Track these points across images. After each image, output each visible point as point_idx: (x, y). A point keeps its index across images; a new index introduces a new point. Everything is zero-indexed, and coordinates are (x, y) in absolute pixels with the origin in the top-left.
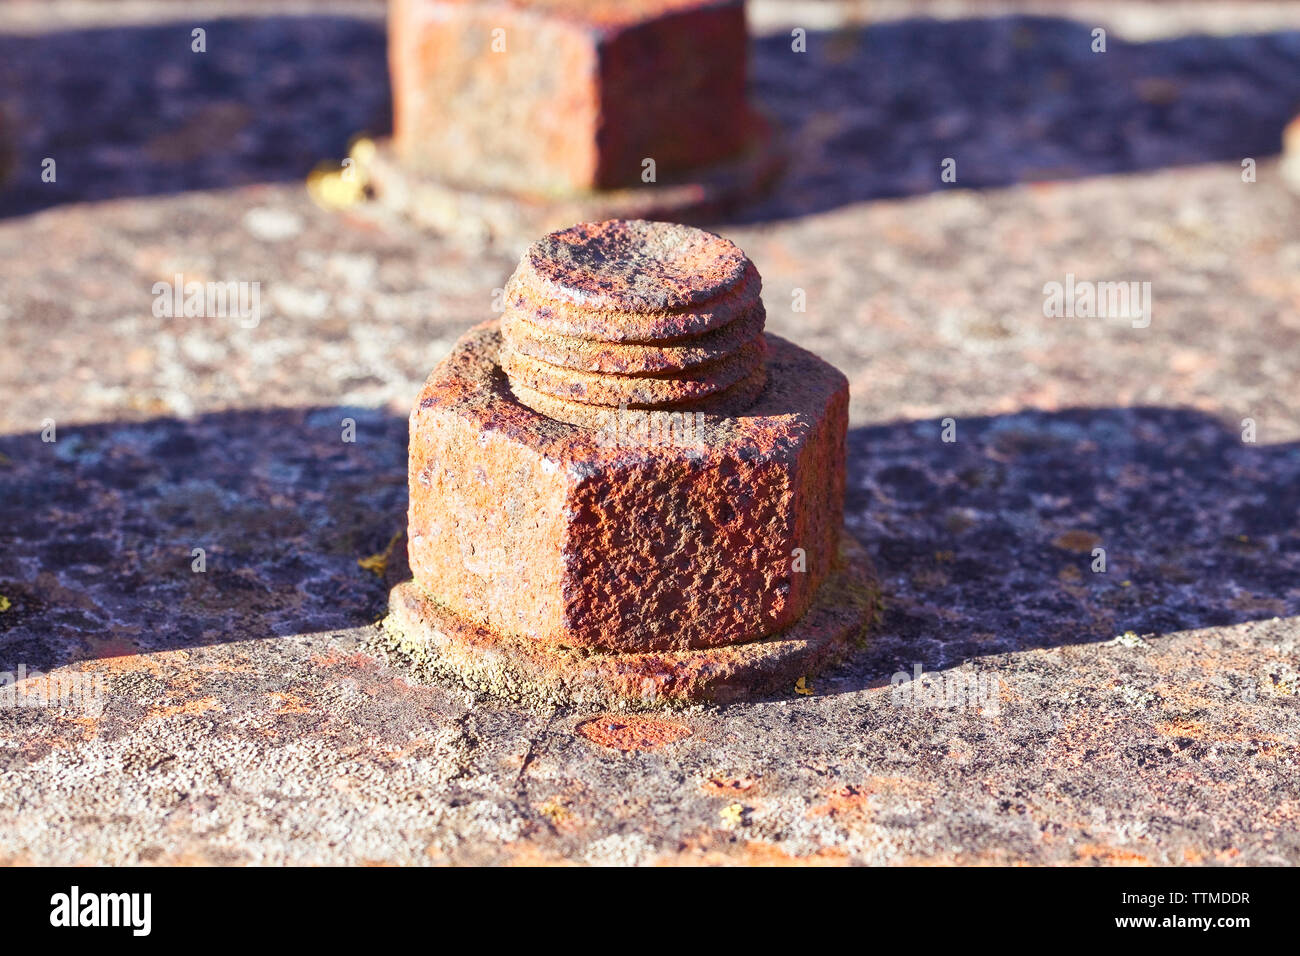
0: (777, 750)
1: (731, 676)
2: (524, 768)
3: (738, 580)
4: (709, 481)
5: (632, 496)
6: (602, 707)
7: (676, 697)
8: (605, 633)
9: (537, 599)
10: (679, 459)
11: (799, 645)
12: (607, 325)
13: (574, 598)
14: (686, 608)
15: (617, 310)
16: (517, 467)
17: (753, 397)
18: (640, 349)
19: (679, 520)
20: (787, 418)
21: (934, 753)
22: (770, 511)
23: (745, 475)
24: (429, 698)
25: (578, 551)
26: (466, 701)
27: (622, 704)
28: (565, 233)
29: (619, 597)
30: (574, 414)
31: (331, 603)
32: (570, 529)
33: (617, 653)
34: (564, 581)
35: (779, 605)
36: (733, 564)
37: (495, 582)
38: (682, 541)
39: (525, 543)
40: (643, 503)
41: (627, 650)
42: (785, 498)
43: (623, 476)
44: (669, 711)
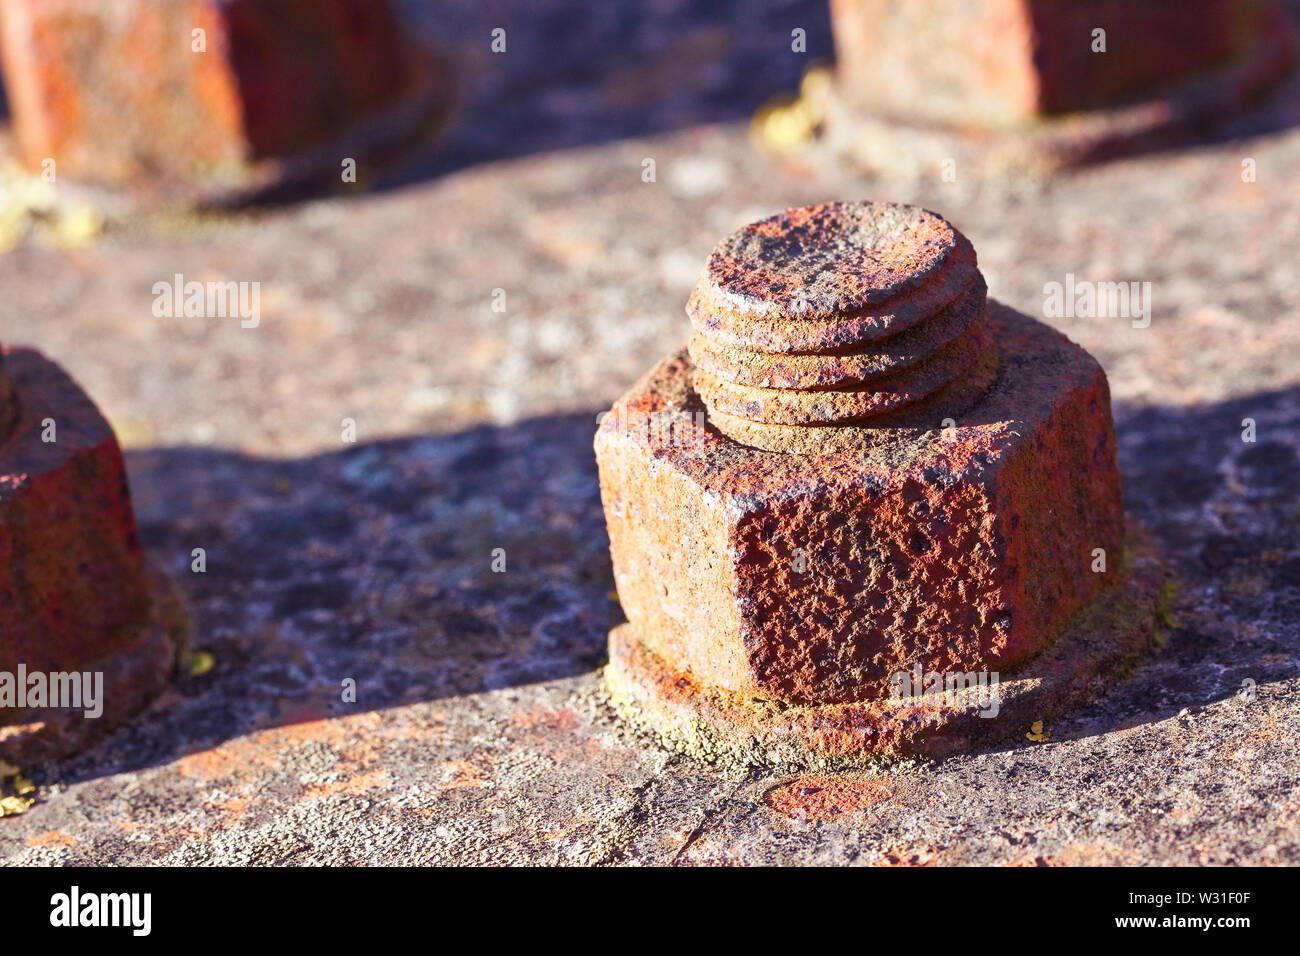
0: (978, 814)
1: (943, 726)
2: (686, 847)
3: (946, 616)
4: (893, 508)
5: (804, 531)
6: (801, 767)
7: (881, 753)
8: (799, 683)
9: (724, 647)
10: (853, 486)
11: (1031, 684)
12: (773, 335)
13: (757, 647)
14: (891, 650)
15: (782, 317)
16: (685, 501)
17: (969, 403)
18: (815, 360)
19: (865, 554)
20: (997, 427)
21: (1154, 811)
22: (972, 537)
23: (934, 499)
24: (618, 763)
25: (752, 594)
26: (656, 765)
27: (822, 763)
28: (766, 223)
29: (808, 643)
30: (757, 436)
31: (564, 646)
32: (738, 570)
33: (819, 705)
34: (742, 628)
35: (1002, 641)
36: (937, 599)
37: (689, 628)
38: (873, 576)
39: (705, 585)
40: (818, 538)
41: (828, 701)
42: (987, 521)
43: (790, 508)
44: (875, 768)
